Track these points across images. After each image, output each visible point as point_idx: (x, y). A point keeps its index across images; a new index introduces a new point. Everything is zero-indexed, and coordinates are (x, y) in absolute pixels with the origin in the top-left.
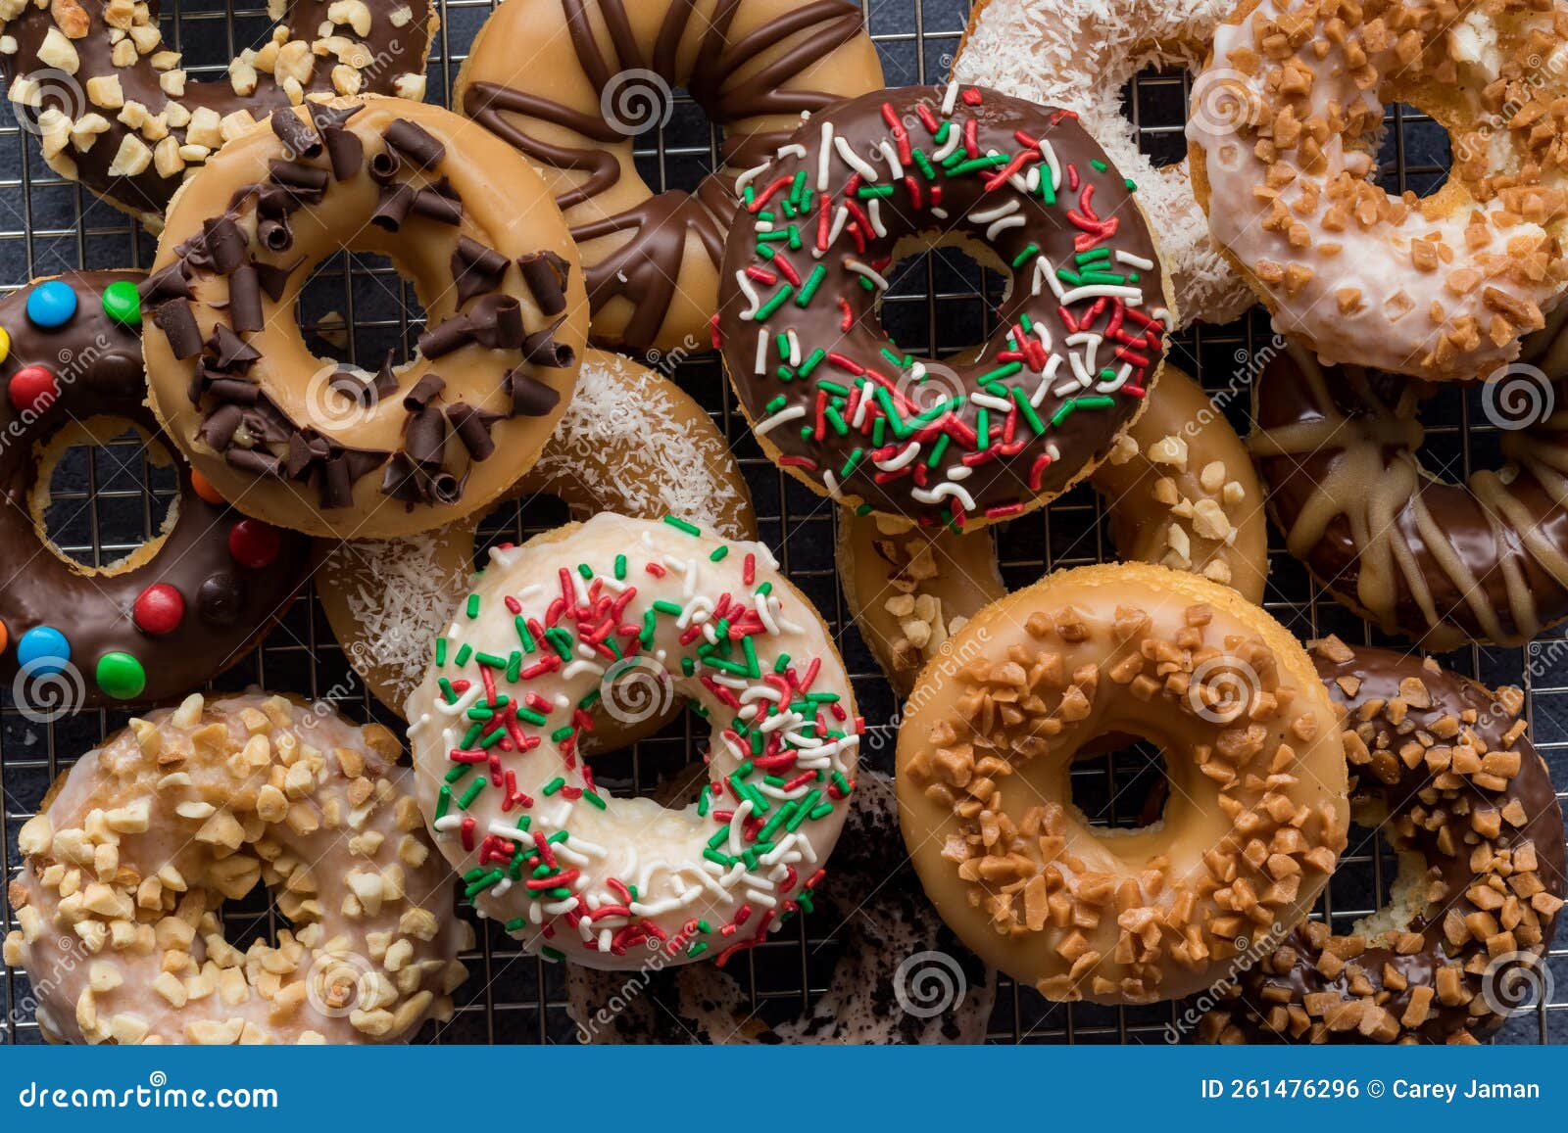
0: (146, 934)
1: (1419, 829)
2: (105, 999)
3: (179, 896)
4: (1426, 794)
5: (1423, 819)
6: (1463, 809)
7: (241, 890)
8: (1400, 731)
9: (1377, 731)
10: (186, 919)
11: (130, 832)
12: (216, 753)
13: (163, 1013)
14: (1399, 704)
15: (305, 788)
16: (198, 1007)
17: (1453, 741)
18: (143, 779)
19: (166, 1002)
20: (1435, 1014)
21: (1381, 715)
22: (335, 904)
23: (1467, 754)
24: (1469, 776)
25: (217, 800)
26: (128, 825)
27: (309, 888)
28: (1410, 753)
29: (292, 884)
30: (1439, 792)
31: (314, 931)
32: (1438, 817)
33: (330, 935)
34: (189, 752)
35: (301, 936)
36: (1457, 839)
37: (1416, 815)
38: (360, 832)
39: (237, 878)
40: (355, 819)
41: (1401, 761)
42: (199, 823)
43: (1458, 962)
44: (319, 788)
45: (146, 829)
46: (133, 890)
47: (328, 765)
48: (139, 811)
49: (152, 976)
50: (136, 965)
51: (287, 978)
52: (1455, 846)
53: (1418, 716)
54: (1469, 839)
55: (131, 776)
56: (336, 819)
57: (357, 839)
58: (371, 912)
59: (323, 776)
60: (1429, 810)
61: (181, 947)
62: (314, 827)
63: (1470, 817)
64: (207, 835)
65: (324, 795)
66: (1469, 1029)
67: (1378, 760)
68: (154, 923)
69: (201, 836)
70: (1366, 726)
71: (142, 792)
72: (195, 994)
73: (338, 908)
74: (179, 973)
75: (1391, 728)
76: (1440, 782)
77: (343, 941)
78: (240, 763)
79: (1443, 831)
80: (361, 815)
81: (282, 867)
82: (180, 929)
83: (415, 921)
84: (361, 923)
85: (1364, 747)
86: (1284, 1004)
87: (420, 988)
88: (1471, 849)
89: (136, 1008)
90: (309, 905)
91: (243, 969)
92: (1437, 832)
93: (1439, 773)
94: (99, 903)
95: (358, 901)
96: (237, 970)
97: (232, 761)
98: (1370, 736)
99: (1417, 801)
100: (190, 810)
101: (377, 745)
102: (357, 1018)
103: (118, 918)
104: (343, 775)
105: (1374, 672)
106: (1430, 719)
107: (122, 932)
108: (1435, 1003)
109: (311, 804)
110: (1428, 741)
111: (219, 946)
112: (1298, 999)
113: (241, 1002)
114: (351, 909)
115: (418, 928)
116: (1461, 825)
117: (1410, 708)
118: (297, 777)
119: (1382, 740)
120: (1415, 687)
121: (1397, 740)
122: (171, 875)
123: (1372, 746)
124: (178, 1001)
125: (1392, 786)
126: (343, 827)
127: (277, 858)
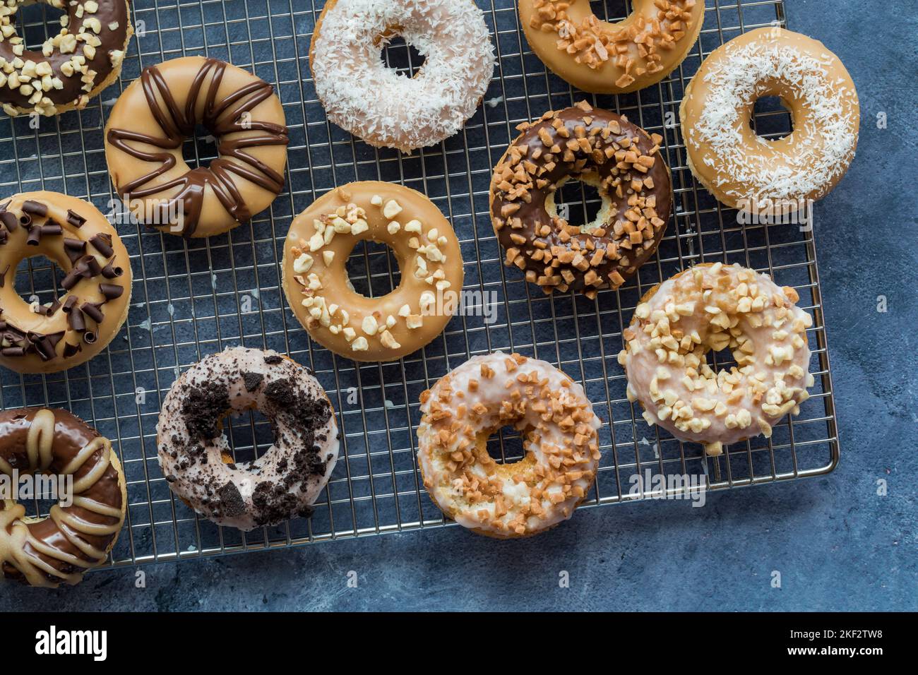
0: (681, 359)
1: (610, 186)
2: (662, 383)
3: (696, 345)
4: (614, 170)
5: (612, 181)
6: (627, 178)
7: (720, 347)
8: (606, 142)
9: (596, 141)
10: (697, 356)
11: (685, 315)
12: (726, 287)
13: (684, 392)
14: (607, 130)
15: (759, 308)
16: (698, 393)
17: (628, 149)
18: (693, 294)
19: (686, 388)
20: (605, 262)
21: (598, 134)
22: (761, 359)
23: (632, 155)
24: (632, 164)
25: (722, 307)
26: (685, 312)
27: (750, 351)
28: (608, 151)
29: (743, 348)
30: (619, 170)
31: (748, 369)
32: (618, 180)
33: (757, 371)
34: (715, 285)
35: (742, 370)
36: (624, 192)
37: (609, 179)
38: (778, 330)
39: (719, 342)
40: (777, 324)
41: (605, 155)
42: (713, 316)
43: (618, 242)
44: (765, 309)
45: (692, 314)
46: (679, 340)
47: (770, 301)
48: (690, 307)
49: (682, 376)
50: (676, 371)
51: (735, 386)
52: (623, 194)
53: (615, 137)
54: (629, 191)
55: (688, 292)
56: (769, 323)
57: (777, 333)
58: (777, 363)
59: (767, 305)
60: (614, 177)
61: (693, 366)
62: (760, 325)
63: (630, 181)
64: (714, 321)
65: (766, 313)
66: (618, 270)
67: (595, 153)
68: (684, 355)
69: (712, 321)
70: (592, 138)
71: (692, 299)
72: (698, 387)
73: (763, 360)
74: (692, 377)
75: (603, 140)
76: (620, 165)
77: (762, 374)
78: (735, 294)
79: (619, 187)
80: (781, 323)
81: (740, 340)
82: (694, 359)
83: (795, 370)
84: (773, 367)
85: (590, 146)
86: (542, 249)
87: (792, 399)
88: (629, 195)
89: (674, 388)
90: (748, 358)
91: (717, 379)
92: (616, 188)
93: (620, 161)
94: (668, 343)
95: (772, 358)
96: (714, 380)
97: (732, 292)
98: (593, 142)
99: (611, 174)
100: (711, 309)
101: (789, 295)
102: (765, 407)
103: (673, 350)
104: (775, 305)
105: (599, 117)
106: (619, 139)
107: (674, 356)
108: (605, 258)
109: (759, 316)
110: (617, 148)
111: (707, 369)
112: (548, 247)
113: (716, 393)
114: (769, 360)
115: (795, 373)
116: (626, 185)
117: (611, 133)
118: (757, 303)
119: (598, 145)
120: (615, 124)
121: (604, 146)
122: (695, 336)
123: (593, 147)
124: (691, 389)
125: (600, 165)
126: (770, 328)
127: (739, 336)
